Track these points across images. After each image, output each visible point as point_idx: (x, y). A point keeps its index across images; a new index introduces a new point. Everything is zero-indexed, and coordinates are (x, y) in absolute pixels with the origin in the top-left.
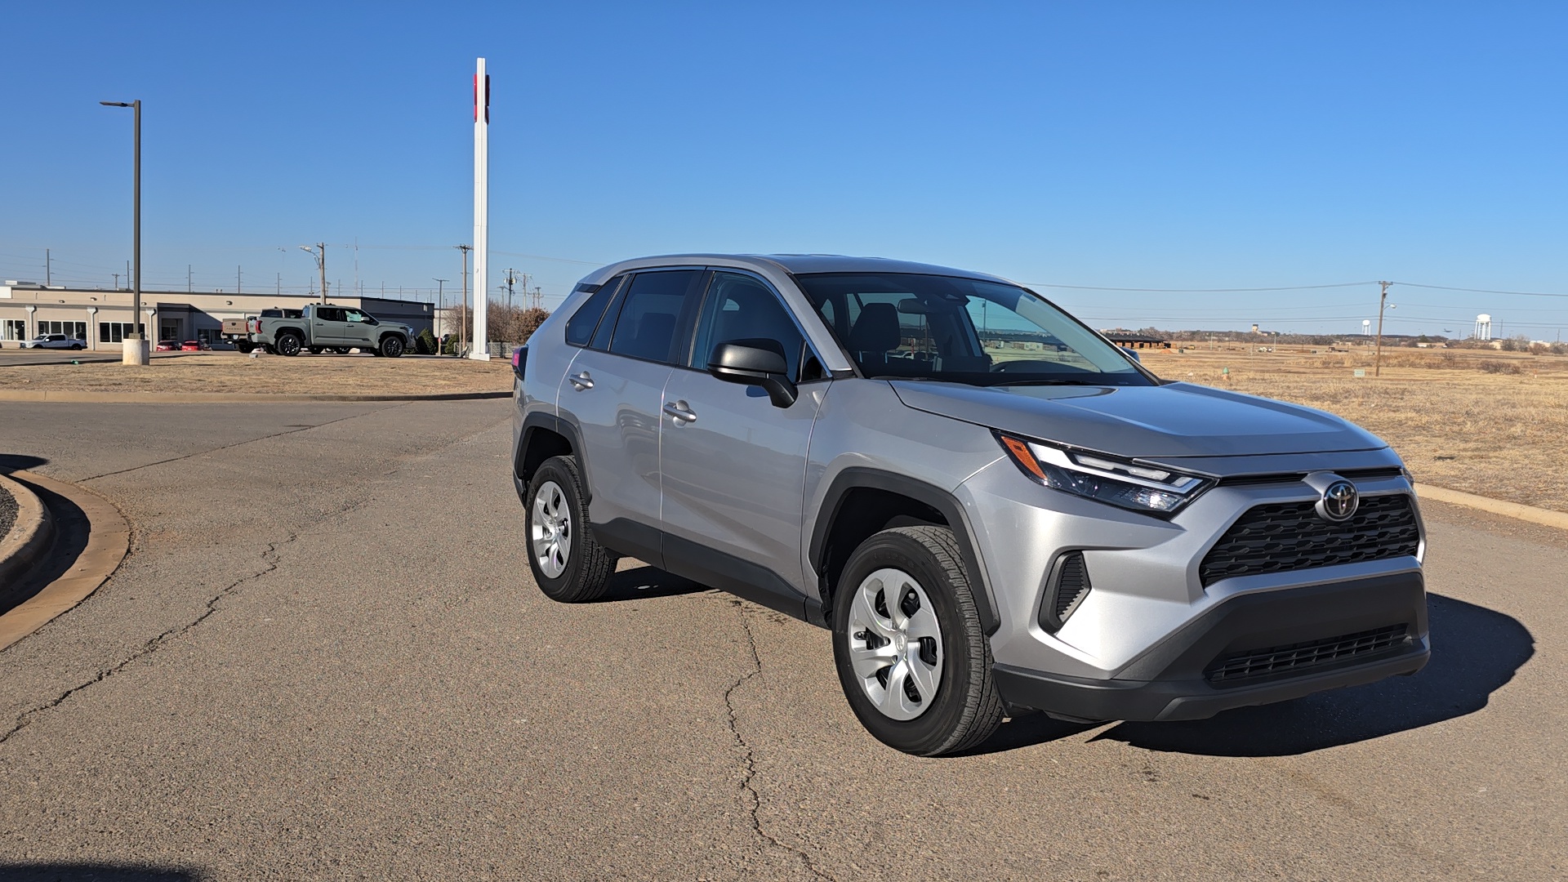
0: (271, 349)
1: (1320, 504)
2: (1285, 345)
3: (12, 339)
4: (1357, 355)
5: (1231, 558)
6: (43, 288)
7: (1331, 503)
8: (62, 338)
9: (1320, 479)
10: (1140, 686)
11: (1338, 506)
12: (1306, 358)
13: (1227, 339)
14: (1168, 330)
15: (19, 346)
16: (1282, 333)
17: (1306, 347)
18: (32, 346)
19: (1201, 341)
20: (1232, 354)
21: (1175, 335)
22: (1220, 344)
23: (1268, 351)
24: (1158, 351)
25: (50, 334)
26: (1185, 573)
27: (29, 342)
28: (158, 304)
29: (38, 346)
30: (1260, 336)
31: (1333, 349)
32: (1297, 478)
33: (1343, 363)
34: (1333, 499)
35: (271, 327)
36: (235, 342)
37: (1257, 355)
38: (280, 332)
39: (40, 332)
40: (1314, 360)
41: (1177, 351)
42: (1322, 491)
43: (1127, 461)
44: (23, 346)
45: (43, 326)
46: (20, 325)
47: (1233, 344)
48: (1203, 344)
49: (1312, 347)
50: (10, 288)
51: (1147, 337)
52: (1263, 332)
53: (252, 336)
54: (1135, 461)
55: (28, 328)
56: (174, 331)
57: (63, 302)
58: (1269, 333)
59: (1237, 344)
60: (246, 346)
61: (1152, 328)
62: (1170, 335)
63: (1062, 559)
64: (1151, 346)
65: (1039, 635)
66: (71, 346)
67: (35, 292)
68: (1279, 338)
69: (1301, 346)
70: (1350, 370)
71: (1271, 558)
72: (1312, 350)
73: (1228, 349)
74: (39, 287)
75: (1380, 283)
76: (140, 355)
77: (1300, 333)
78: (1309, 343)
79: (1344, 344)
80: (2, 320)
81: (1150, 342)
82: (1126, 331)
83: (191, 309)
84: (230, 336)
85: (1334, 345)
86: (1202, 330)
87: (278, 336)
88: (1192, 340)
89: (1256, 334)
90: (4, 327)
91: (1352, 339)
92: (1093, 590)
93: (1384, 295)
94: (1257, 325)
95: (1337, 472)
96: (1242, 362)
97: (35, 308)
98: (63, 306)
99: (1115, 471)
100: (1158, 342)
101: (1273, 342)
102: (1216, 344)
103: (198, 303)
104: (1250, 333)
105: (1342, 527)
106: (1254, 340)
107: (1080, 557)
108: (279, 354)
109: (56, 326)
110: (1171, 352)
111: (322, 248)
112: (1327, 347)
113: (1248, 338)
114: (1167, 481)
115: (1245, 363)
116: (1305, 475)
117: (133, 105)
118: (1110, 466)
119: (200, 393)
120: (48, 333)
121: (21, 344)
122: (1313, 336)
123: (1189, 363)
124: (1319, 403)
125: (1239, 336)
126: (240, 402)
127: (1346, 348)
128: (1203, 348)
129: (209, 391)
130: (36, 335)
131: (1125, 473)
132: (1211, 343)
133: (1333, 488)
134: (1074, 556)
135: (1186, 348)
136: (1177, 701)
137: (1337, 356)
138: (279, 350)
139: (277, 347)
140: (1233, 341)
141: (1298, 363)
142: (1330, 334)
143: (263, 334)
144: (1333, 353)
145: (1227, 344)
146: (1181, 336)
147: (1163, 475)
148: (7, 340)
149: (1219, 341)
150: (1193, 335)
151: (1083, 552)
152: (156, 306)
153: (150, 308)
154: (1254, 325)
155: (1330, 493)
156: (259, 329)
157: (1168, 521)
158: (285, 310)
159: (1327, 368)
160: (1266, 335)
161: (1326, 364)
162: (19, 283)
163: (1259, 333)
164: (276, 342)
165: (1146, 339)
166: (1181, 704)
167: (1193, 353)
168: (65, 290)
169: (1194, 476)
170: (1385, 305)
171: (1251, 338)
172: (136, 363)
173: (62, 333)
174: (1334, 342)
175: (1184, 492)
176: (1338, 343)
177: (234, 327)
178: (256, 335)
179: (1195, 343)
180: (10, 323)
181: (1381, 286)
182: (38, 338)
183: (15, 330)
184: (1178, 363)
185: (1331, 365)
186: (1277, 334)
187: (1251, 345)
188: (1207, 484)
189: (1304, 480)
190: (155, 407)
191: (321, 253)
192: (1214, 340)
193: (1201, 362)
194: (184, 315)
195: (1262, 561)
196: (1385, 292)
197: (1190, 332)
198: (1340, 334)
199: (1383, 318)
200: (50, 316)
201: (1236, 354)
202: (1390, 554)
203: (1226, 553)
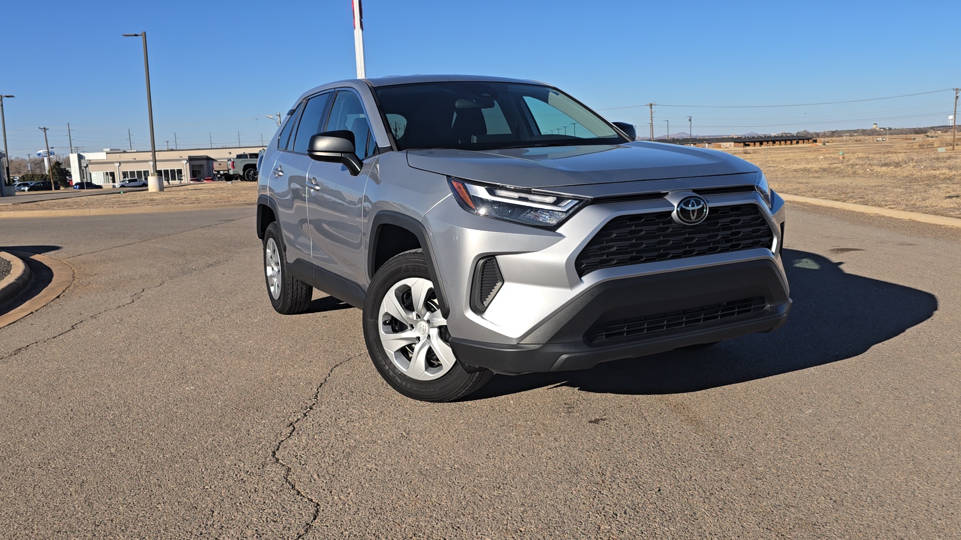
0: (243, 178)
1: (674, 214)
2: (895, 136)
3: (109, 183)
4: (943, 139)
5: (603, 255)
6: (125, 152)
7: (683, 212)
8: (136, 180)
9: (675, 196)
10: (537, 348)
11: (690, 214)
12: (908, 143)
13: (856, 134)
14: (816, 131)
15: (112, 187)
16: (893, 128)
17: (909, 136)
18: (119, 186)
19: (839, 136)
20: (858, 144)
21: (821, 135)
22: (851, 138)
23: (883, 140)
24: (808, 145)
25: (130, 178)
26: (564, 267)
27: (117, 185)
28: (189, 157)
29: (122, 186)
30: (878, 131)
31: (928, 136)
32: (661, 196)
33: (933, 145)
34: (685, 209)
35: (241, 164)
36: (221, 175)
37: (876, 143)
38: (246, 167)
39: (124, 177)
40: (914, 144)
41: (821, 144)
42: (676, 205)
43: (529, 192)
44: (114, 187)
45: (125, 174)
46: (112, 174)
47: (859, 138)
48: (840, 139)
49: (913, 136)
50: (105, 153)
51: (801, 136)
52: (880, 128)
53: (230, 171)
54: (534, 191)
55: (117, 176)
56: (199, 172)
57: (135, 159)
58: (884, 129)
59: (862, 137)
60: (228, 177)
61: (805, 131)
62: (818, 135)
63: (481, 262)
64: (804, 142)
65: (470, 315)
66: (141, 184)
67: (119, 154)
68: (891, 132)
69: (905, 135)
70: (936, 149)
71: (636, 254)
72: (913, 138)
73: (856, 141)
74: (122, 151)
75: (954, 89)
76: (158, 186)
77: (905, 127)
78: (911, 133)
79: (936, 133)
80: (102, 172)
81: (803, 140)
82: (789, 133)
83: (208, 159)
84: (218, 172)
85: (929, 134)
86: (839, 130)
87: (244, 170)
88: (832, 137)
89: (875, 130)
90: (104, 176)
91: (941, 128)
92: (505, 283)
93: (957, 97)
94: (876, 124)
95: (695, 191)
96: (864, 149)
97: (120, 164)
98: (135, 161)
99: (520, 199)
100: (808, 139)
101: (886, 134)
102: (849, 138)
103: (212, 154)
104: (871, 130)
105: (697, 229)
106: (874, 134)
107: (495, 259)
108: (246, 181)
109: (132, 173)
110: (817, 145)
111: (280, 116)
112: (924, 135)
113: (870, 133)
114: (555, 204)
115: (866, 149)
116: (667, 193)
117: (141, 35)
118: (516, 195)
119: (180, 205)
120: (128, 178)
121: (113, 185)
122: (915, 129)
123: (828, 151)
124: (886, 168)
125: (864, 132)
126: (202, 209)
127: (936, 135)
128: (839, 141)
129: (187, 204)
130: (122, 179)
131: (526, 200)
132: (844, 138)
133: (685, 202)
134: (489, 260)
135: (828, 142)
136: (564, 356)
137: (928, 140)
138: (246, 178)
139: (244, 177)
140: (860, 135)
141: (902, 147)
142: (926, 127)
143: (236, 169)
144: (928, 139)
145: (855, 138)
146: (825, 135)
147: (551, 199)
148: (106, 184)
149: (851, 136)
150: (833, 134)
151: (496, 257)
152: (187, 158)
153: (184, 159)
154: (875, 124)
155: (682, 205)
156: (233, 167)
157: (554, 231)
158: (249, 154)
159: (921, 149)
160: (882, 130)
161: (921, 146)
162: (111, 150)
163: (877, 129)
164: (244, 174)
165: (801, 138)
166: (568, 358)
167: (832, 145)
168: (137, 152)
169: (574, 199)
170: (958, 104)
171: (873, 133)
172: (156, 191)
173: (136, 178)
174: (929, 132)
175: (565, 210)
176: (931, 132)
177: (220, 166)
178: (232, 170)
179: (834, 139)
180: (107, 173)
181: (955, 92)
182: (123, 181)
183: (110, 178)
184: (821, 152)
185: (925, 147)
186: (890, 129)
187: (871, 137)
188: (582, 204)
189: (666, 197)
190: (151, 215)
191: (279, 119)
192: (846, 136)
193: (837, 150)
194: (204, 162)
195: (628, 256)
196: (957, 95)
197: (831, 131)
198: (933, 126)
199: (957, 113)
200: (129, 168)
201: (861, 144)
202: (742, 248)
203: (597, 252)
